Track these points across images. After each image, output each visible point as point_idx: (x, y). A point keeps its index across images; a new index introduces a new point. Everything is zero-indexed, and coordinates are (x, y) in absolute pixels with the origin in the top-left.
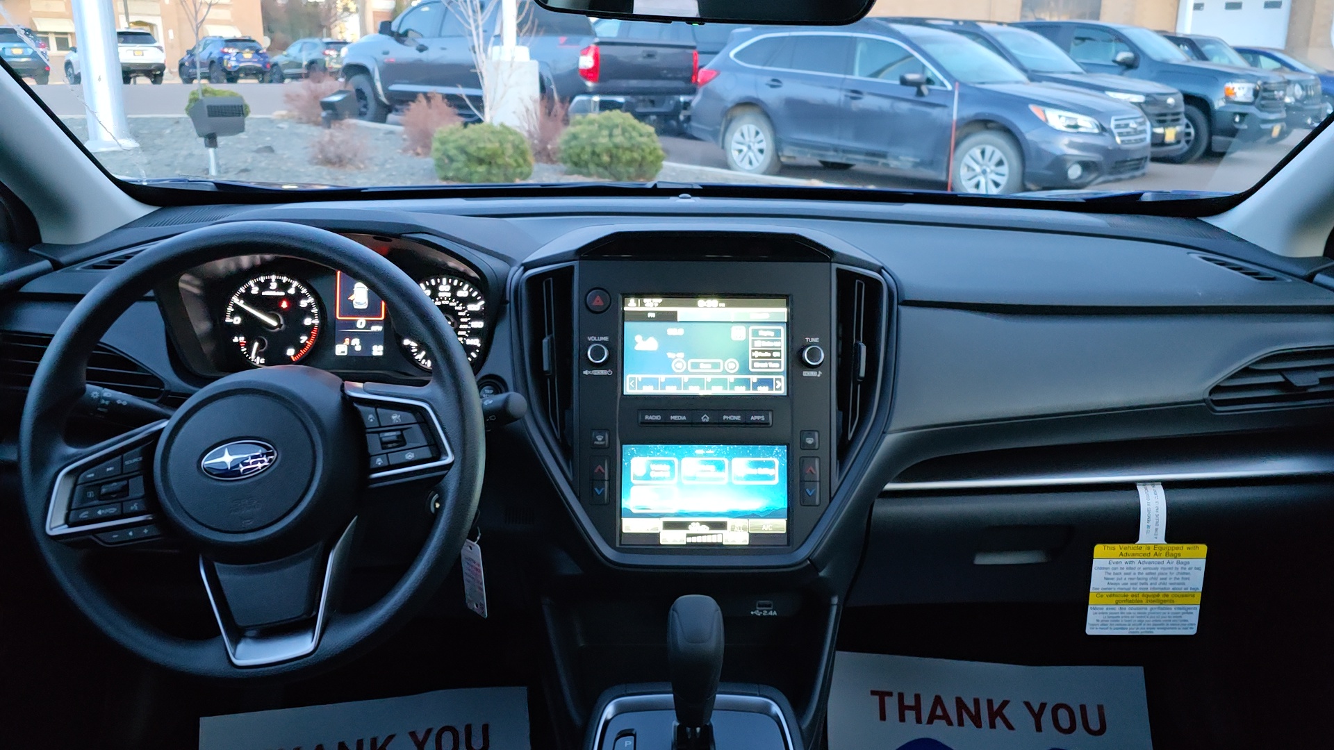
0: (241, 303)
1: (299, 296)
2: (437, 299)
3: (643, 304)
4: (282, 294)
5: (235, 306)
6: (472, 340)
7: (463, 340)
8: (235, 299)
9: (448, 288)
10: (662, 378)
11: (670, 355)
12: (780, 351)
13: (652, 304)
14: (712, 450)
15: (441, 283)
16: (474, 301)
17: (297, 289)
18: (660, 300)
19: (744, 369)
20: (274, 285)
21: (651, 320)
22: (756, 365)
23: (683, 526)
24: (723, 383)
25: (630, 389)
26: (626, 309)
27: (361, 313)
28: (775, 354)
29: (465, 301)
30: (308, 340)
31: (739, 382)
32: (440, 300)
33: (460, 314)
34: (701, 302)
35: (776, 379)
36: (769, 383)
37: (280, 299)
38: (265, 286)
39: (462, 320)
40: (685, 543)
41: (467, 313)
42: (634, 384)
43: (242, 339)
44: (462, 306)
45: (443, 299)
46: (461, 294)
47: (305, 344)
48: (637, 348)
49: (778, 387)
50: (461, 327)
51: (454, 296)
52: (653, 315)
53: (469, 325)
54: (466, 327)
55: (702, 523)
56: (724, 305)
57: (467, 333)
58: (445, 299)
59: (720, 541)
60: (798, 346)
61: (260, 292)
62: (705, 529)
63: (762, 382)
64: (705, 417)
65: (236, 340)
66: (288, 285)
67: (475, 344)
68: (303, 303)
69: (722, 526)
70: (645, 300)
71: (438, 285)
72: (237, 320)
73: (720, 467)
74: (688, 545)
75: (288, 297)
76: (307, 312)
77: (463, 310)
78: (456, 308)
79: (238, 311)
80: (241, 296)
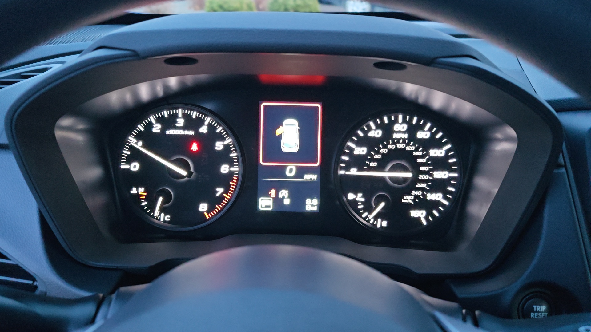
0: (139, 145)
1: (213, 136)
2: (391, 142)
4: (191, 133)
5: (132, 148)
6: (434, 194)
7: (423, 195)
8: (132, 140)
9: (405, 127)
15: (396, 121)
16: (438, 145)
17: (211, 127)
20: (181, 122)
27: (290, 157)
29: (426, 145)
30: (226, 192)
32: (394, 143)
33: (419, 161)
37: (188, 140)
38: (169, 123)
39: (422, 169)
41: (428, 160)
43: (141, 190)
44: (423, 151)
45: (398, 142)
46: (422, 135)
47: (222, 198)
50: (421, 177)
51: (412, 138)
53: (431, 175)
54: (426, 177)
57: (428, 185)
58: (401, 141)
61: (163, 130)
65: (134, 191)
66: (200, 122)
67: (437, 199)
68: (219, 146)
71: (392, 123)
72: (135, 167)
75: (198, 137)
76: (224, 157)
77: (423, 157)
78: (415, 153)
79: (136, 155)
80: (139, 137)
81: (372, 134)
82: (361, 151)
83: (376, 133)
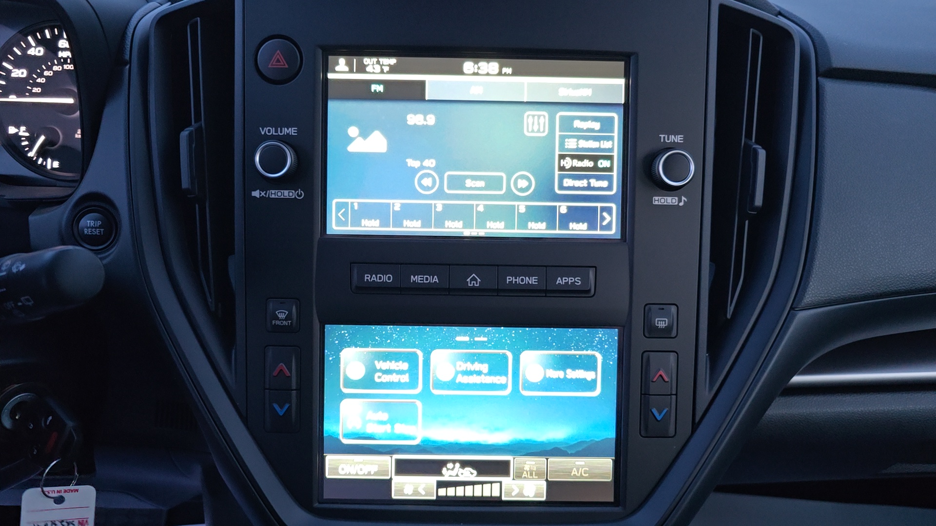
2: (56, 62)
3: (362, 69)
10: (397, 204)
11: (412, 163)
12: (610, 158)
13: (378, 68)
14: (483, 335)
15: (60, 37)
18: (393, 61)
19: (546, 191)
21: (377, 97)
22: (568, 182)
23: (434, 468)
24: (507, 214)
25: (337, 225)
26: (331, 76)
28: (605, 164)
31: (534, 214)
32: (62, 64)
34: (468, 66)
35: (603, 209)
36: (589, 216)
40: (434, 498)
42: (345, 214)
45: (65, 62)
48: (352, 148)
49: (604, 223)
52: (379, 88)
55: (464, 464)
56: (509, 70)
58: (69, 61)
59: (496, 494)
60: (643, 150)
62: (469, 474)
63: (575, 215)
64: (474, 279)
69: (502, 468)
70: (367, 60)
71: (56, 38)
73: (498, 367)
74: (441, 501)
81: (32, 52)
82: (19, 73)
83: (36, 51)
